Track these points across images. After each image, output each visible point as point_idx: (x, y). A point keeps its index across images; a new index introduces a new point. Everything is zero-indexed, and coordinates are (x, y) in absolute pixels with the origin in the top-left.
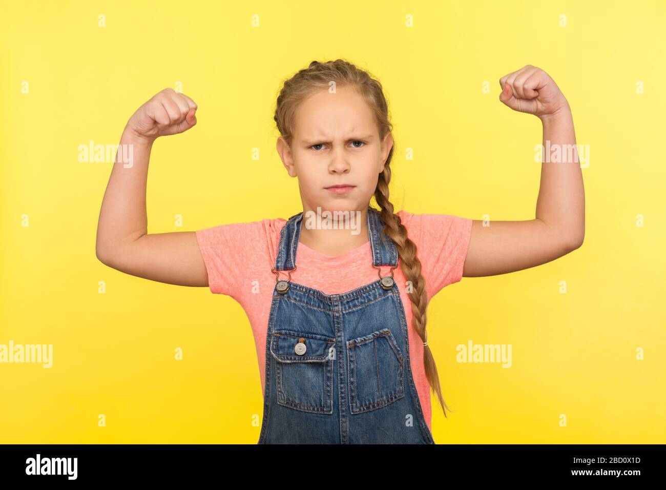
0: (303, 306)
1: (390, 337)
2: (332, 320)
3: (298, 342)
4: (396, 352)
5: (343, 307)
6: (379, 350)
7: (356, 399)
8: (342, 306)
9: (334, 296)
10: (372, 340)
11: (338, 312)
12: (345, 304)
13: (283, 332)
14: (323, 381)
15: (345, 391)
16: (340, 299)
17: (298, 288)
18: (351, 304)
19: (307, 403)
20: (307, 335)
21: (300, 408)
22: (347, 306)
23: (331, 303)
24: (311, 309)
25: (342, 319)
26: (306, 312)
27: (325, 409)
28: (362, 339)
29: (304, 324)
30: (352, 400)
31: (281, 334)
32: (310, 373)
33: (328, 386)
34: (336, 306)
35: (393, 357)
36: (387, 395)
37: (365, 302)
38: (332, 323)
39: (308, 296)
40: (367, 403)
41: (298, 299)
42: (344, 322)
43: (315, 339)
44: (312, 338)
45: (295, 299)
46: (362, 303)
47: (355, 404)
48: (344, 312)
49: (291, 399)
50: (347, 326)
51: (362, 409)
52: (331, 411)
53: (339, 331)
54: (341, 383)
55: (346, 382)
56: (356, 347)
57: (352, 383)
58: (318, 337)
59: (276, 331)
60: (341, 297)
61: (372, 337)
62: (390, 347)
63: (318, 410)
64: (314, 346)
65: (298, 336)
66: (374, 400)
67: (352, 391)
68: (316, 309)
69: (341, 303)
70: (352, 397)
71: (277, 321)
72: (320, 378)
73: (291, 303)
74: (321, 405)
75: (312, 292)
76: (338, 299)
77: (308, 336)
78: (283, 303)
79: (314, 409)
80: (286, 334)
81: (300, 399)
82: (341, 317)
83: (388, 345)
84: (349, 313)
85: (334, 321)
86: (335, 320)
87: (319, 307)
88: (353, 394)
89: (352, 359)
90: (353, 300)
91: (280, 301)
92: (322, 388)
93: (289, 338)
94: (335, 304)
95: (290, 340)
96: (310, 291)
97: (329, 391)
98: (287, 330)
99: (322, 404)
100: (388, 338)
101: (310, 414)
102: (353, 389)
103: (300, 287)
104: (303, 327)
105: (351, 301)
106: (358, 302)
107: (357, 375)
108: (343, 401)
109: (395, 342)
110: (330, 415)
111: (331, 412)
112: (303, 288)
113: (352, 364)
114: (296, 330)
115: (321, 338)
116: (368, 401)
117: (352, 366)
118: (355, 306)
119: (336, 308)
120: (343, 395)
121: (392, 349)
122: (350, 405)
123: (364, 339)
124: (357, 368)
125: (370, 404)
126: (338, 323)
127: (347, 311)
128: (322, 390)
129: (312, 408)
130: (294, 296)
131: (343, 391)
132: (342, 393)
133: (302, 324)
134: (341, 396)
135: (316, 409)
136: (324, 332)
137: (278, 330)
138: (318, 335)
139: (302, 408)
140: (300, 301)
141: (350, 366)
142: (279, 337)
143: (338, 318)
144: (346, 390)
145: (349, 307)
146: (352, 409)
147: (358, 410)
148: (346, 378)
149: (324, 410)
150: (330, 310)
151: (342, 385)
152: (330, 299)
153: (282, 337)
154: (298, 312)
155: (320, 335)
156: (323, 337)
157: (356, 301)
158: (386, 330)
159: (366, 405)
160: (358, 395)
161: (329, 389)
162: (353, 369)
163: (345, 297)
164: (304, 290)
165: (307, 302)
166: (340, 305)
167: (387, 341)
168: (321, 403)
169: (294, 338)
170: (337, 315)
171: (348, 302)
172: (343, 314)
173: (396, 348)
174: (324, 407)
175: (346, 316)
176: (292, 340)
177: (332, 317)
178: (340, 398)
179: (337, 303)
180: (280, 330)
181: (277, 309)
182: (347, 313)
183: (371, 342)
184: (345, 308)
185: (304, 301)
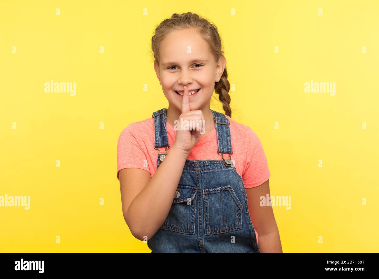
1: (232, 191)
4: (235, 200)
5: (201, 169)
6: (224, 198)
7: (208, 226)
8: (200, 168)
9: (196, 161)
10: (220, 191)
11: (198, 171)
14: (190, 213)
15: (202, 220)
16: (199, 164)
18: (206, 168)
19: (180, 227)
21: (176, 230)
22: (203, 168)
23: (194, 165)
25: (200, 176)
27: (190, 231)
28: (214, 190)
30: (206, 226)
32: (182, 209)
33: (193, 217)
34: (197, 167)
35: (234, 204)
36: (228, 226)
37: (215, 169)
38: (195, 178)
40: (216, 229)
43: (185, 188)
44: (183, 188)
46: (213, 168)
47: (208, 229)
48: (201, 172)
50: (203, 180)
51: (212, 232)
52: (193, 232)
53: (199, 183)
55: (203, 215)
56: (209, 194)
57: (206, 216)
58: (187, 187)
61: (220, 189)
62: (232, 197)
64: (184, 193)
66: (220, 228)
67: (206, 220)
69: (200, 166)
70: (206, 224)
72: (188, 212)
76: (198, 163)
77: (181, 187)
81: (177, 225)
82: (200, 174)
83: (230, 196)
84: (205, 173)
86: (196, 176)
87: (187, 169)
88: (207, 223)
89: (206, 201)
90: (208, 165)
100: (230, 192)
101: (181, 234)
102: (207, 219)
105: (206, 166)
106: (211, 167)
107: (209, 211)
108: (201, 226)
109: (235, 194)
110: (193, 235)
111: (194, 233)
113: (206, 204)
116: (216, 228)
117: (206, 206)
118: (208, 169)
119: (197, 169)
120: (201, 223)
121: (233, 198)
122: (205, 229)
123: (215, 190)
124: (209, 207)
125: (217, 230)
126: (198, 178)
128: (189, 219)
129: (182, 230)
131: (200, 220)
135: (185, 231)
136: (191, 184)
141: (205, 205)
143: (198, 175)
145: (205, 170)
146: (206, 232)
147: (210, 233)
148: (203, 212)
150: (194, 170)
151: (200, 216)
156: (190, 187)
157: (210, 166)
158: (229, 186)
159: (215, 230)
160: (210, 224)
161: (193, 219)
162: (207, 207)
163: (202, 163)
166: (199, 167)
167: (230, 193)
168: (188, 227)
170: (197, 173)
172: (201, 173)
173: (236, 198)
174: (189, 230)
175: (203, 174)
182: (203, 173)
183: (219, 192)
184: (202, 169)
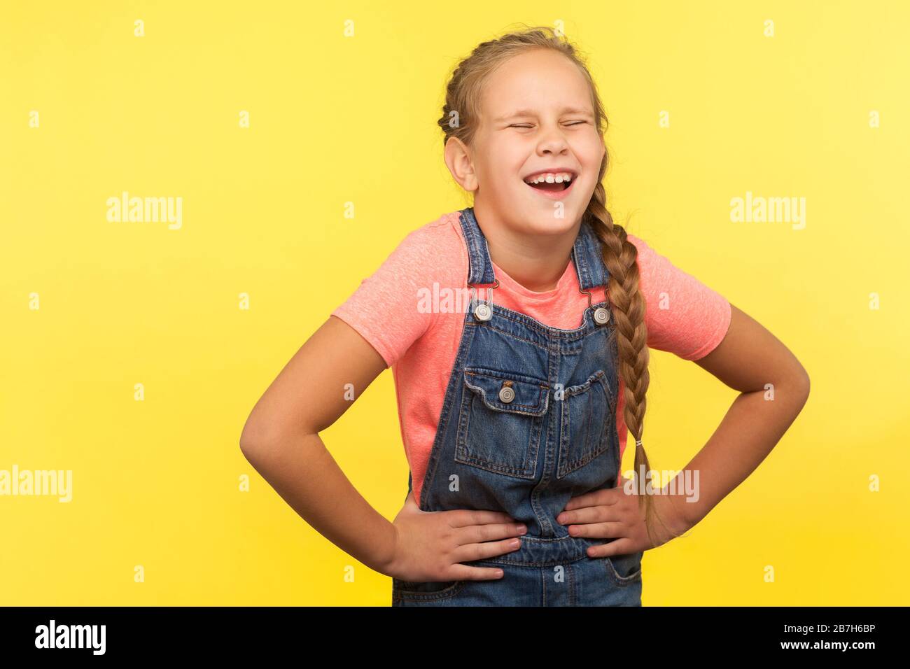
0: (508, 338)
1: (604, 380)
2: (546, 359)
3: (502, 386)
4: (608, 397)
5: (563, 347)
7: (565, 462)
8: (561, 345)
9: (554, 330)
11: (555, 351)
12: (565, 344)
13: (481, 370)
14: (528, 436)
15: (554, 451)
16: (560, 336)
17: (501, 312)
18: (575, 345)
19: (503, 462)
20: (513, 376)
21: (491, 468)
22: (569, 347)
23: (549, 338)
24: (517, 342)
25: (560, 361)
26: (512, 347)
27: (525, 472)
28: (580, 388)
29: (509, 361)
30: (562, 461)
31: (477, 373)
32: (514, 425)
33: (534, 442)
34: (554, 343)
35: (605, 404)
36: (592, 450)
38: (546, 363)
39: (514, 324)
40: (573, 462)
41: (502, 327)
42: (561, 364)
43: (524, 381)
44: (520, 380)
45: (498, 328)
47: (563, 467)
48: (563, 353)
49: (479, 455)
50: (564, 372)
51: (567, 469)
52: (533, 475)
53: (554, 375)
54: (550, 440)
55: (557, 440)
56: (570, 397)
57: (563, 442)
58: (528, 379)
59: (470, 369)
60: (562, 334)
62: (604, 392)
63: (516, 473)
64: (523, 392)
65: (502, 377)
66: (579, 457)
67: (562, 451)
68: (523, 341)
69: (562, 341)
70: (563, 458)
71: (470, 355)
72: (525, 432)
73: (491, 332)
74: (521, 467)
75: (518, 318)
76: (558, 335)
77: (515, 377)
78: (481, 332)
79: (510, 472)
80: (485, 373)
81: (494, 457)
82: (559, 357)
83: (602, 391)
84: (571, 355)
85: (548, 361)
86: (550, 360)
87: (528, 338)
88: (564, 455)
89: (567, 413)
91: (477, 329)
92: (525, 444)
93: (490, 380)
94: (553, 340)
95: (492, 382)
96: (516, 316)
97: (533, 449)
98: (486, 368)
99: (523, 465)
100: (602, 382)
101: (503, 477)
102: (564, 449)
103: (504, 312)
104: (509, 365)
105: (575, 341)
107: (571, 433)
108: (550, 463)
109: (608, 386)
110: (532, 480)
111: (533, 477)
112: (507, 312)
113: (566, 419)
114: (499, 368)
115: (531, 380)
117: (566, 422)
119: (554, 346)
120: (551, 456)
121: (605, 394)
122: (559, 468)
124: (572, 425)
125: (575, 462)
126: (554, 365)
127: (567, 353)
128: (525, 447)
129: (508, 470)
130: (496, 324)
131: (551, 450)
132: (549, 453)
133: (507, 362)
134: (548, 457)
135: (513, 471)
136: (536, 373)
137: (472, 367)
138: (527, 376)
139: (495, 468)
140: (505, 331)
141: (564, 421)
142: (474, 378)
143: (554, 358)
144: (556, 450)
145: (572, 349)
146: (560, 472)
147: (565, 472)
148: (557, 436)
149: (523, 474)
150: (546, 346)
151: (551, 443)
152: (548, 332)
153: (480, 378)
154: (502, 346)
155: (531, 376)
156: (534, 380)
158: (600, 371)
159: (571, 464)
161: (534, 446)
162: (566, 426)
163: (567, 336)
164: (509, 316)
165: (513, 332)
166: (559, 343)
167: (601, 386)
168: (521, 463)
169: (498, 380)
170: (554, 354)
171: (570, 342)
172: (562, 355)
173: (609, 392)
174: (524, 469)
175: (565, 358)
176: (495, 382)
177: (547, 355)
178: (546, 459)
179: (555, 341)
180: (474, 367)
181: (472, 339)
182: (567, 356)
184: (566, 349)
185: (510, 332)
